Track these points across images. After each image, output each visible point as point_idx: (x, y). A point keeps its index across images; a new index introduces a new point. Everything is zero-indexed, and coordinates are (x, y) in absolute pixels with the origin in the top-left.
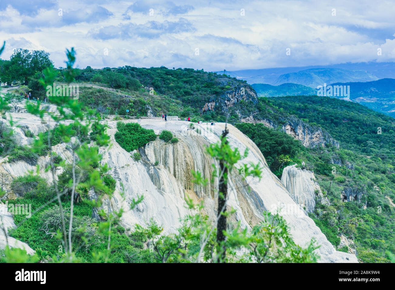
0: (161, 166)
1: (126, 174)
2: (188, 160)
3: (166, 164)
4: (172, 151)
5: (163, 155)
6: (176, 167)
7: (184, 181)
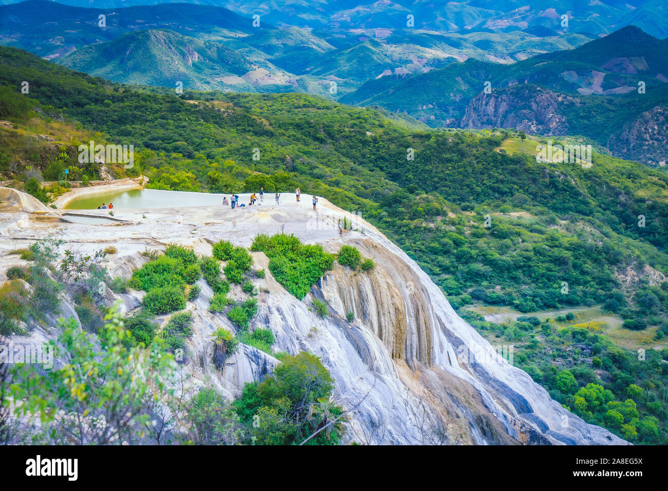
0: (358, 321)
1: (322, 349)
2: (397, 301)
3: (364, 315)
4: (370, 287)
5: (357, 297)
6: (382, 319)
7: (392, 344)
